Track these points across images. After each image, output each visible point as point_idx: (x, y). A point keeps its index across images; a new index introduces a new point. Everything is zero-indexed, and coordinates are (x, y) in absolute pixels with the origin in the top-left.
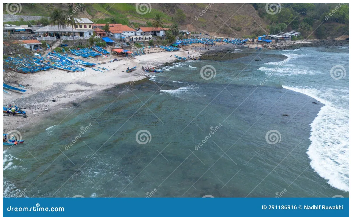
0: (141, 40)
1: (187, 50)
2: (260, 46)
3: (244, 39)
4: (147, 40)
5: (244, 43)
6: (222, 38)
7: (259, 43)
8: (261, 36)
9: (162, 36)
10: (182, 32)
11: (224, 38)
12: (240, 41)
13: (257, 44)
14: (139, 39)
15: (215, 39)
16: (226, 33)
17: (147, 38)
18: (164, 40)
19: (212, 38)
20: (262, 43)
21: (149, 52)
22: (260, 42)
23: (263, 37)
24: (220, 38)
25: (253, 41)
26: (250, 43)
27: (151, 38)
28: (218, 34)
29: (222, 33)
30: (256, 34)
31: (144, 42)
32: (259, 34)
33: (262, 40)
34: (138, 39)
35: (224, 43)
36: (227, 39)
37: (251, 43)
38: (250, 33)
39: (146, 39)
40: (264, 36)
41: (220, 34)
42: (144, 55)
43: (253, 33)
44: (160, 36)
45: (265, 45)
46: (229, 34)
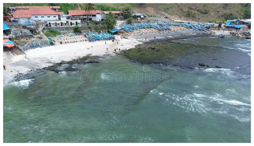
0: (63, 26)
1: (126, 37)
2: (227, 33)
3: (209, 23)
4: (73, 26)
5: (208, 28)
6: (183, 22)
7: (227, 29)
8: (230, 21)
9: (99, 20)
10: (135, 15)
11: (186, 22)
12: (204, 25)
13: (224, 30)
14: (60, 24)
15: (175, 23)
16: (189, 17)
17: (74, 24)
18: (101, 25)
19: (171, 22)
20: (231, 29)
21: (63, 42)
22: (228, 27)
23: (233, 22)
24: (181, 22)
25: (220, 26)
26: (215, 28)
27: (79, 23)
28: (181, 18)
29: (185, 16)
30: (225, 18)
31: (67, 29)
32: (230, 17)
33: (230, 25)
34: (58, 24)
35: (182, 28)
36: (189, 23)
37: (217, 28)
38: (218, 16)
39: (71, 24)
40: (235, 20)
41: (182, 18)
42: (52, 47)
43: (222, 16)
44: (97, 20)
45: (234, 31)
46: (193, 17)
